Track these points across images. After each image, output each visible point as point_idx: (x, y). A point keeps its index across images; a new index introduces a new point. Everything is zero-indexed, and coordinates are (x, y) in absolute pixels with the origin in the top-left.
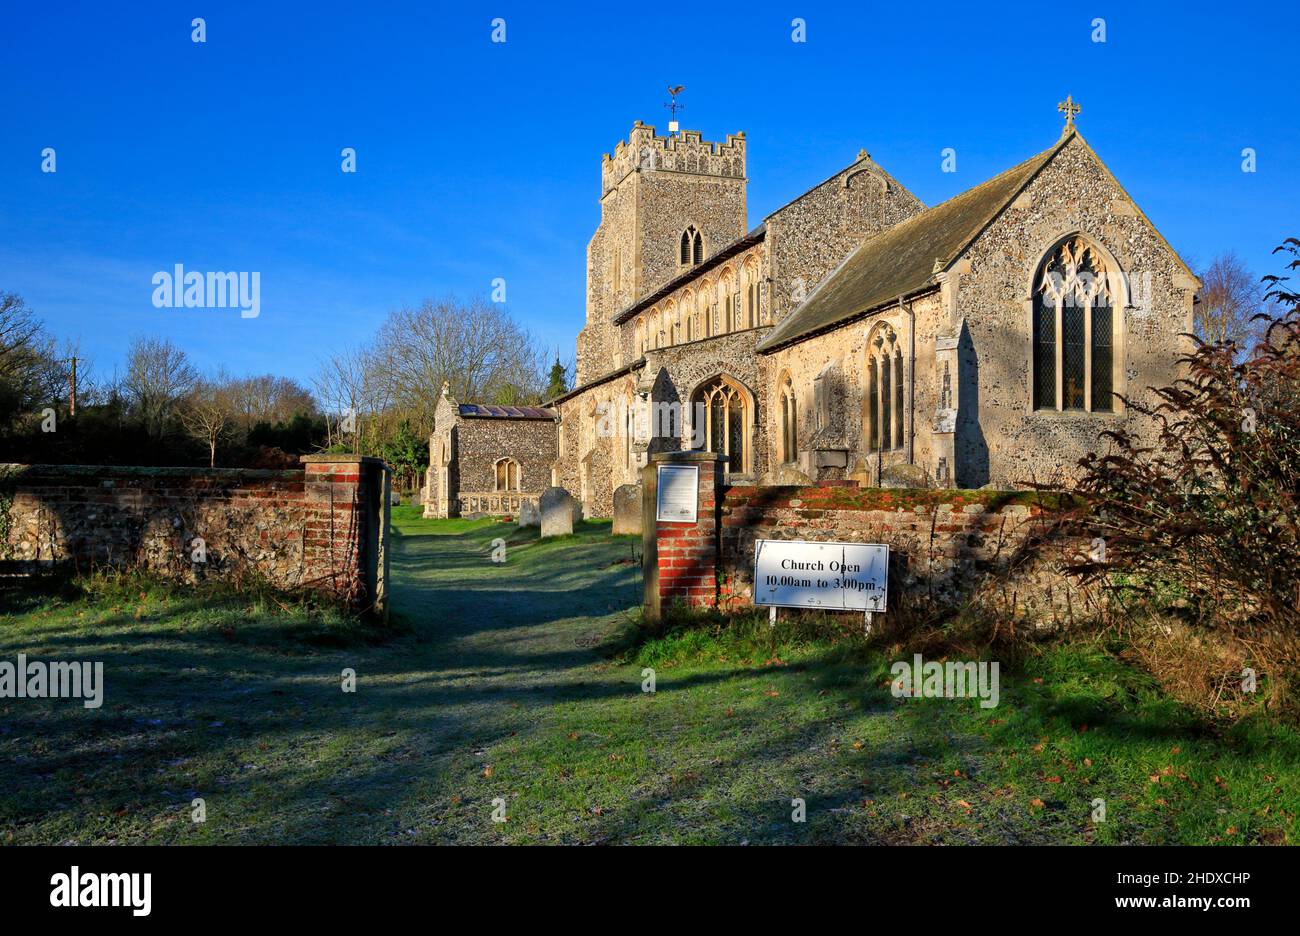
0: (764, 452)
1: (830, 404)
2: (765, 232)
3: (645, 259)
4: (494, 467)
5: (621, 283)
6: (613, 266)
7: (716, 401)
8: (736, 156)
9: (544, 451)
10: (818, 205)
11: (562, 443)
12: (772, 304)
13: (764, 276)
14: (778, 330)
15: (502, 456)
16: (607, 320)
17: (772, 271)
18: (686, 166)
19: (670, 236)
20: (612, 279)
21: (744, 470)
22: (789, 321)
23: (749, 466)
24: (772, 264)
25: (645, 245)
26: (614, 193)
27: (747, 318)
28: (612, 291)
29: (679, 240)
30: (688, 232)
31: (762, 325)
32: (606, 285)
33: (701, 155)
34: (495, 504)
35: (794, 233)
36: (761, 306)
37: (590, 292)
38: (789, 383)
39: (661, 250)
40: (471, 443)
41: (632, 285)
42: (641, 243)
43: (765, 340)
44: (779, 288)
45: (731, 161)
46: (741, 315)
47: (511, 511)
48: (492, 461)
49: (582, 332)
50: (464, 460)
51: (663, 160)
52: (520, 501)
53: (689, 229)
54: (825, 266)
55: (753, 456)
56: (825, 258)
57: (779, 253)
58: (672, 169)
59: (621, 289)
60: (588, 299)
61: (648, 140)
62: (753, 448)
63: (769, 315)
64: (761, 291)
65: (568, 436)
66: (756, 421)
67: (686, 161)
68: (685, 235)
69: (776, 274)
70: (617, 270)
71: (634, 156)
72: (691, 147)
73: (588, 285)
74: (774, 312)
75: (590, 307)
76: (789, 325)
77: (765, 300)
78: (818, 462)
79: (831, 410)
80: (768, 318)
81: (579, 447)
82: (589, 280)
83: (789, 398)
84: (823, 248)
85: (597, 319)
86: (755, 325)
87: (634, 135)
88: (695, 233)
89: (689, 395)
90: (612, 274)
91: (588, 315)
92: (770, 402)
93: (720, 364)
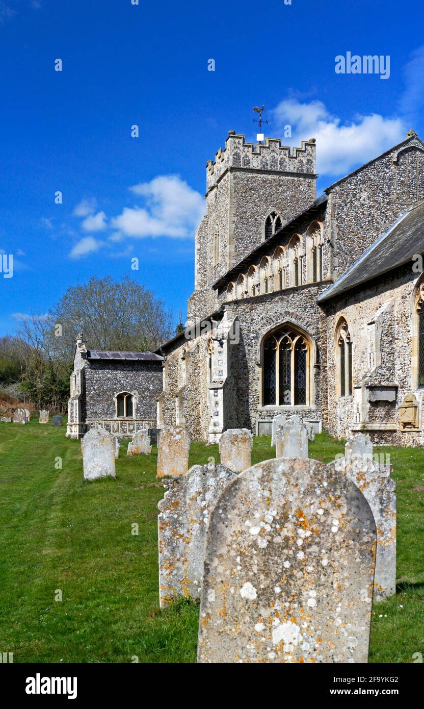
0: (325, 387)
1: (381, 345)
2: (326, 202)
3: (237, 238)
4: (115, 400)
5: (220, 258)
6: (214, 245)
7: (284, 345)
8: (308, 158)
9: (154, 386)
10: (372, 177)
11: (165, 380)
12: (332, 262)
13: (325, 239)
14: (336, 285)
15: (121, 390)
16: (209, 287)
17: (332, 233)
18: (269, 165)
19: (256, 220)
20: (213, 255)
21: (307, 402)
22: (346, 276)
23: (311, 399)
24: (332, 228)
25: (237, 227)
26: (215, 190)
27: (312, 276)
28: (213, 264)
29: (264, 222)
30: (271, 217)
31: (323, 280)
32: (209, 260)
33: (281, 156)
34: (116, 427)
35: (351, 201)
36: (323, 265)
37: (197, 266)
38: (346, 328)
39: (250, 231)
40: (97, 381)
41: (227, 259)
42: (234, 226)
43: (326, 293)
44: (338, 248)
45: (305, 161)
46: (306, 274)
47: (128, 434)
48: (113, 394)
49: (192, 296)
50: (91, 393)
51: (251, 161)
52: (135, 425)
53: (271, 214)
54: (377, 229)
55: (315, 391)
56: (378, 223)
57: (339, 218)
58: (258, 168)
59: (220, 262)
60: (196, 271)
61: (239, 146)
62: (315, 384)
63: (329, 271)
64: (323, 252)
65: (169, 375)
66: (318, 361)
67: (269, 162)
68: (268, 220)
69: (336, 236)
70: (216, 248)
71: (228, 158)
72: (273, 151)
73: (196, 262)
74: (333, 268)
75: (198, 277)
76: (347, 279)
77: (326, 258)
78: (370, 396)
79: (382, 351)
80: (329, 274)
81: (178, 384)
82: (197, 257)
83: (346, 341)
84: (377, 214)
85: (202, 286)
86: (318, 280)
87: (229, 144)
88: (276, 217)
89: (260, 339)
90: (213, 252)
91: (196, 284)
92: (329, 345)
93: (287, 313)
